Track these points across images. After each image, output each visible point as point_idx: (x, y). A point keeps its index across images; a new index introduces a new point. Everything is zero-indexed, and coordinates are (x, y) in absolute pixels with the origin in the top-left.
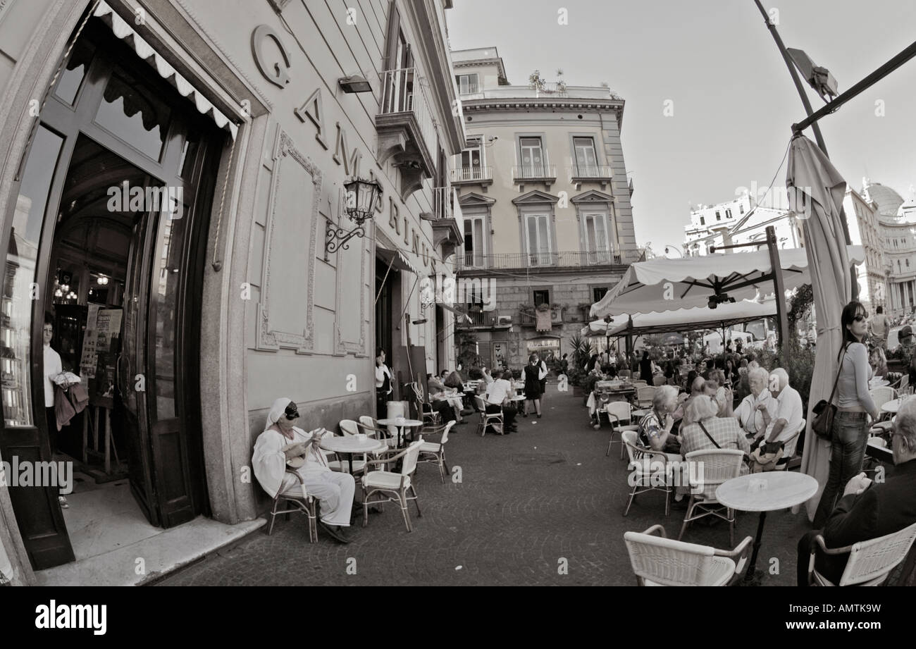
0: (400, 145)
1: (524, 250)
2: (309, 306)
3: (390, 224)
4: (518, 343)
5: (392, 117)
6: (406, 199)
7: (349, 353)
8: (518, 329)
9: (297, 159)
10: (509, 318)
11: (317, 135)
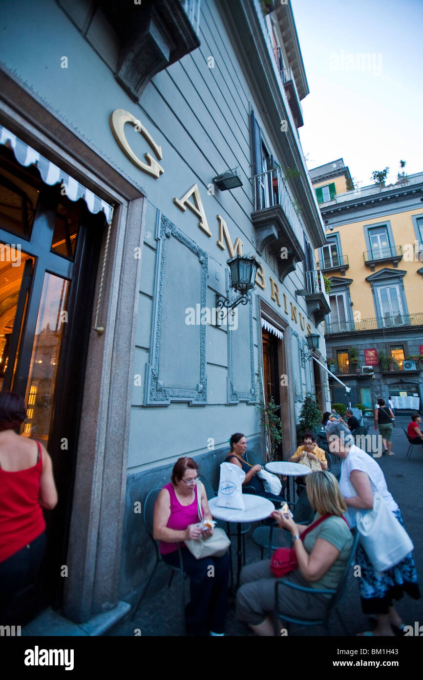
0: (274, 234)
1: (379, 315)
2: (202, 364)
3: (272, 299)
4: (381, 387)
5: (264, 212)
6: (283, 279)
7: (241, 402)
8: (379, 376)
9: (181, 242)
10: (371, 367)
11: (199, 224)
